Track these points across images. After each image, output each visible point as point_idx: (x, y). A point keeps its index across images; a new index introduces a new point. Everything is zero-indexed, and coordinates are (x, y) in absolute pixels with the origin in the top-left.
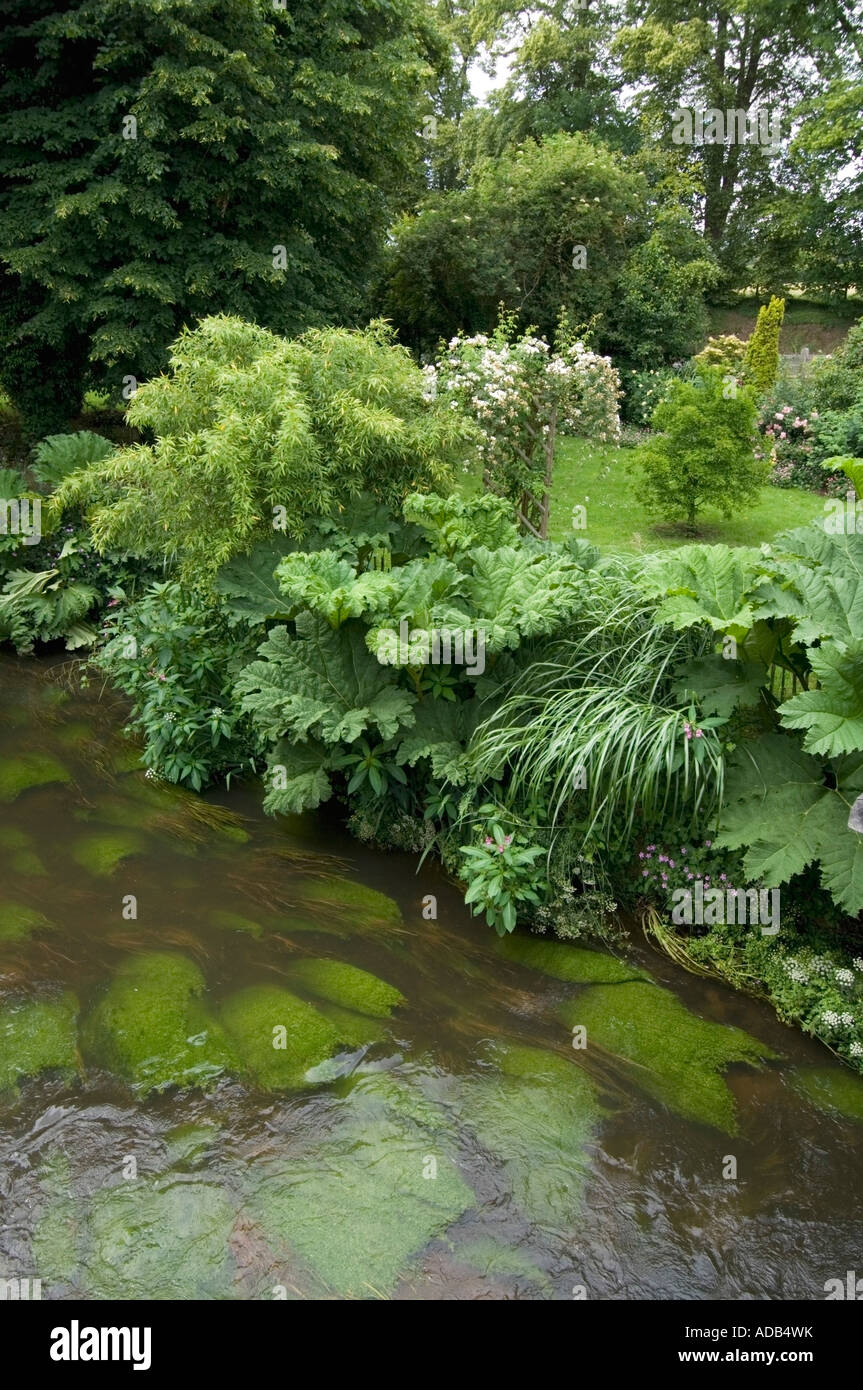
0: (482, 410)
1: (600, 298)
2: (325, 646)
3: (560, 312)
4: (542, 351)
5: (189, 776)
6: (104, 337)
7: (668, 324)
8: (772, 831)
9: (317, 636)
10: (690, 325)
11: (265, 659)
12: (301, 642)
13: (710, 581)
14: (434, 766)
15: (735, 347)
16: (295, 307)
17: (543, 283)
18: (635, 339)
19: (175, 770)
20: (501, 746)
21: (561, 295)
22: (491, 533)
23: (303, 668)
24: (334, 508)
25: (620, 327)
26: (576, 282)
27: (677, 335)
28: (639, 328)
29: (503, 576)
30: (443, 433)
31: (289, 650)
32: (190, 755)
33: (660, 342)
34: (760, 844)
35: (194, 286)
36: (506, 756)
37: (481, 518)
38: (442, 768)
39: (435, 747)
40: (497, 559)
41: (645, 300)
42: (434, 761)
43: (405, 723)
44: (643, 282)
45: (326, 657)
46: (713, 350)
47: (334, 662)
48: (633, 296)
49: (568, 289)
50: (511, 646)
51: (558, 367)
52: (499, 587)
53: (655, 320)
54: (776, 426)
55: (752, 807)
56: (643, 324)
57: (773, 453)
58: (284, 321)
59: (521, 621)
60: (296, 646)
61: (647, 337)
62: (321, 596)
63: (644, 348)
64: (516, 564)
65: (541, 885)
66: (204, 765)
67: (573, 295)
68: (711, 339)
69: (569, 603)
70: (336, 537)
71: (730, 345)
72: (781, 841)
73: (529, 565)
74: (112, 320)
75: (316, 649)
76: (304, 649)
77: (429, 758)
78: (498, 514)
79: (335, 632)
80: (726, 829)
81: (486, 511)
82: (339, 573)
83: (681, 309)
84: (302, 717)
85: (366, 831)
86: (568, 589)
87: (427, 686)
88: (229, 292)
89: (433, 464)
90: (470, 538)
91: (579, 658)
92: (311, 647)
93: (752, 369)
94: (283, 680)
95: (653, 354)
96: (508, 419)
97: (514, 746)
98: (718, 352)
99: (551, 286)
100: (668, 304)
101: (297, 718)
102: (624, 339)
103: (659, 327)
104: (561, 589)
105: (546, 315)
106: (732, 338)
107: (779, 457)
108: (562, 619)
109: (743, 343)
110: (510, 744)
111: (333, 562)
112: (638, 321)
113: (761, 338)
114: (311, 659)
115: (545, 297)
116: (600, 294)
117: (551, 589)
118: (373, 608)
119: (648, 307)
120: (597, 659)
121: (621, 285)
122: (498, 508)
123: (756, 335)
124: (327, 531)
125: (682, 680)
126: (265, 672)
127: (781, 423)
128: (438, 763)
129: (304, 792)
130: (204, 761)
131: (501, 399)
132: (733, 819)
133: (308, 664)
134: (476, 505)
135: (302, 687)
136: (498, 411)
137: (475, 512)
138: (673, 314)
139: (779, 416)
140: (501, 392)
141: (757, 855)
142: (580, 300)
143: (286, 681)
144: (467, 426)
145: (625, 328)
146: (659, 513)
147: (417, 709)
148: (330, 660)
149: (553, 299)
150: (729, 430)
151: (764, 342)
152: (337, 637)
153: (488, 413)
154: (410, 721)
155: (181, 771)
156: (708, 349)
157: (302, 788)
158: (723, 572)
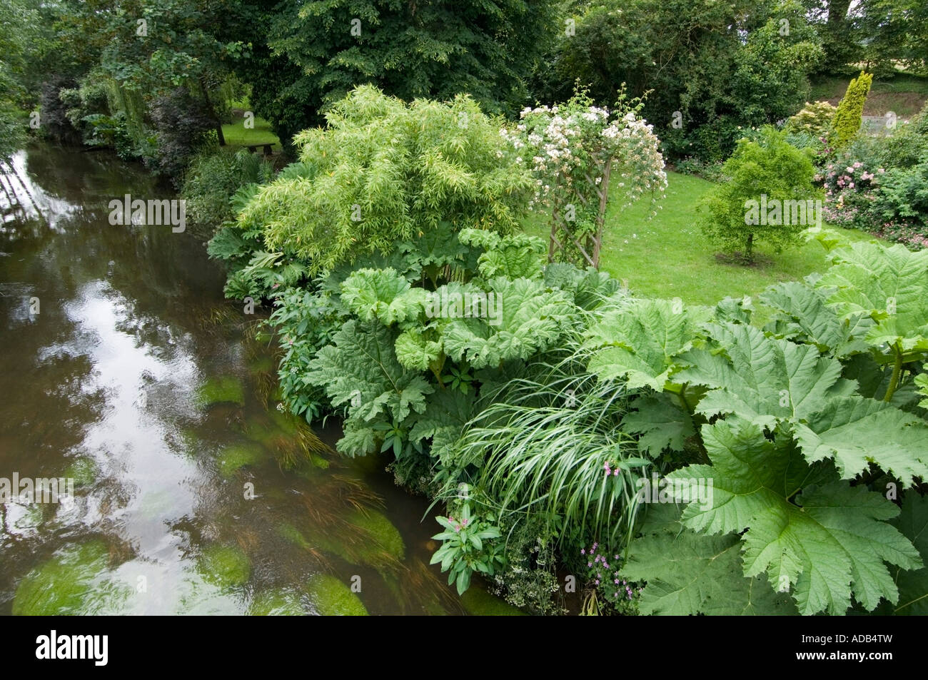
0: (539, 165)
1: (720, 70)
2: (380, 339)
3: (620, 88)
4: (601, 118)
5: (305, 412)
6: (327, 99)
7: (773, 91)
8: (674, 572)
9: (375, 331)
10: (792, 92)
11: (334, 345)
12: (362, 334)
13: (661, 333)
14: (433, 447)
15: (826, 111)
16: (464, 78)
17: (676, 59)
18: (745, 103)
19: (297, 407)
20: (479, 443)
21: (689, 68)
22: (519, 264)
23: (362, 353)
24: (415, 235)
25: (733, 93)
26: (701, 58)
27: (779, 100)
28: (749, 93)
29: (515, 302)
30: (506, 183)
31: (355, 340)
32: (307, 398)
33: (764, 104)
34: (658, 583)
35: (388, 64)
36: (481, 451)
37: (512, 253)
38: (439, 449)
39: (439, 430)
40: (512, 287)
41: (756, 72)
42: (434, 442)
43: (417, 410)
44: (755, 59)
45: (380, 347)
46: (807, 112)
47: (386, 351)
48: (744, 70)
49: (695, 64)
50: (491, 365)
51: (611, 132)
52: (510, 310)
53: (761, 87)
54: (846, 177)
55: (665, 541)
56: (753, 91)
57: (840, 199)
58: (454, 88)
59: (501, 346)
60: (359, 337)
61: (754, 101)
62: (363, 306)
63: (750, 110)
64: (527, 293)
65: (498, 558)
66: (317, 406)
67: (698, 68)
68: (807, 104)
69: (547, 334)
70: (408, 256)
71: (823, 109)
72: (678, 582)
73: (534, 296)
74: (336, 87)
75: (374, 340)
76: (365, 340)
77: (431, 439)
78: (525, 250)
79: (388, 330)
80: (633, 559)
81: (517, 247)
82: (397, 286)
83: (785, 80)
84: (340, 395)
85: (399, 479)
86: (552, 322)
87: (447, 379)
88: (414, 68)
89: (496, 207)
90: (495, 268)
91: (551, 379)
92: (370, 339)
93: (837, 130)
94: (342, 364)
95: (758, 114)
96: (561, 172)
97: (488, 444)
98: (812, 114)
99: (682, 61)
100: (772, 76)
101: (336, 396)
102: (735, 102)
103: (765, 93)
104: (546, 321)
105: (676, 83)
106: (825, 104)
107: (845, 203)
108: (538, 348)
109: (834, 108)
110: (485, 442)
111: (392, 278)
112: (748, 88)
113: (848, 104)
114: (369, 348)
115: (677, 69)
116: (719, 68)
117: (541, 319)
118: (402, 319)
119: (756, 78)
120: (568, 381)
121: (737, 61)
122: (528, 245)
123: (844, 103)
124: (403, 251)
125: (634, 413)
126: (332, 354)
127: (851, 175)
128: (436, 444)
129: (357, 443)
130: (316, 404)
131: (555, 157)
132: (644, 549)
133: (367, 351)
134: (507, 242)
135: (357, 369)
136: (553, 166)
137: (506, 248)
138: (777, 83)
139: (850, 170)
140: (556, 152)
141: (653, 592)
142: (702, 72)
143: (346, 362)
144: (526, 178)
145: (737, 94)
146: (721, 244)
147: (429, 399)
148: (383, 350)
149: (682, 71)
150: (785, 183)
151: (850, 108)
152: (388, 334)
153: (543, 167)
154: (421, 408)
155: (300, 407)
156: (803, 112)
157: (357, 440)
158: (674, 327)
